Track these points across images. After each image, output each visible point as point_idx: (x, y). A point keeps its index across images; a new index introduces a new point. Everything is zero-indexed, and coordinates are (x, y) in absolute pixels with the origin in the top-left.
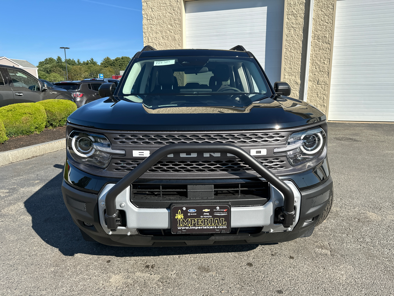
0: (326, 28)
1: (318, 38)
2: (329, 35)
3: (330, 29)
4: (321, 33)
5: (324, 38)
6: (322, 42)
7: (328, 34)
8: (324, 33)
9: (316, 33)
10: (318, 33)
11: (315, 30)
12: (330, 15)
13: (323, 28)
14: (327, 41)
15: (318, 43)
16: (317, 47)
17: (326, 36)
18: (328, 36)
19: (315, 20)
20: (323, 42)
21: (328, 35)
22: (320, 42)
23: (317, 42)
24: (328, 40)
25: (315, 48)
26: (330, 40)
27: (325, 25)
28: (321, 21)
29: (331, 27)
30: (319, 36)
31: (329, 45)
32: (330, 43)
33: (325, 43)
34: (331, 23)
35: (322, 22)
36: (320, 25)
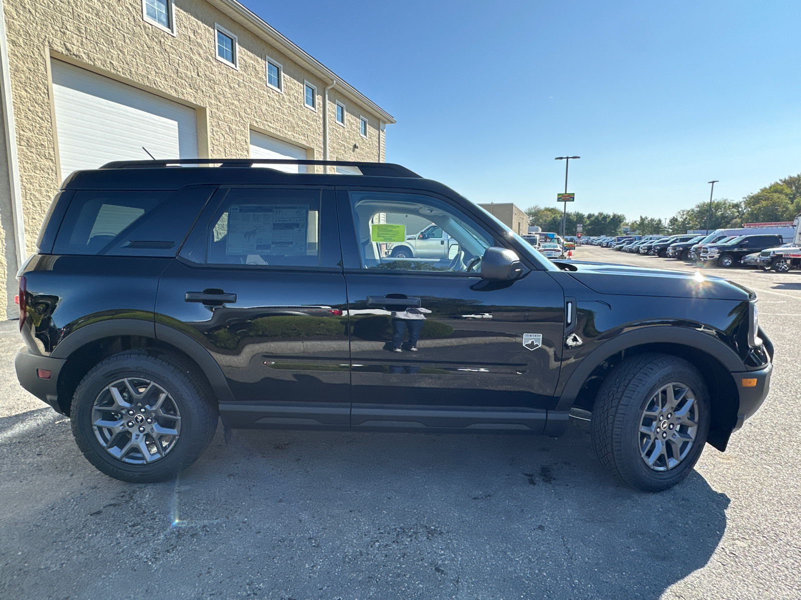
0: (40, 127)
1: (28, 144)
2: (49, 143)
3: (49, 133)
4: (32, 136)
5: (40, 148)
6: (36, 154)
7: (46, 140)
8: (38, 136)
9: (22, 132)
10: (25, 134)
11: (19, 127)
12: (43, 105)
13: (36, 127)
14: (47, 155)
15: (29, 154)
16: (29, 161)
17: (43, 143)
18: (47, 146)
19: (16, 105)
20: (39, 155)
21: (46, 143)
22: (32, 152)
23: (27, 151)
24: (49, 153)
25: (24, 162)
26: (53, 155)
27: (38, 121)
28: (27, 110)
29: (51, 130)
30: (30, 141)
31: (51, 163)
32: (53, 159)
33: (43, 158)
34: (48, 122)
35: (30, 113)
36: (28, 118)
